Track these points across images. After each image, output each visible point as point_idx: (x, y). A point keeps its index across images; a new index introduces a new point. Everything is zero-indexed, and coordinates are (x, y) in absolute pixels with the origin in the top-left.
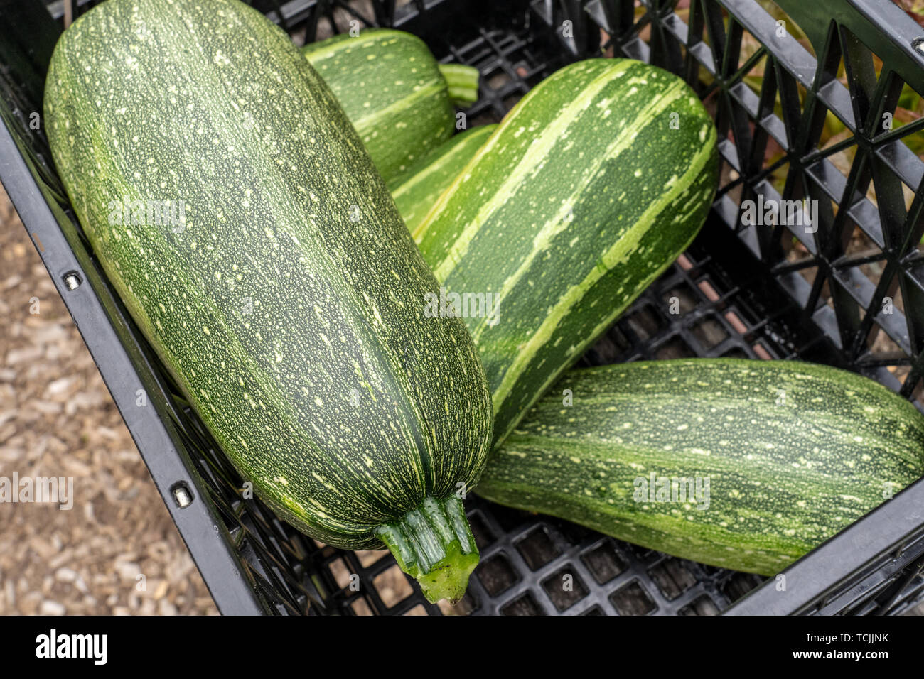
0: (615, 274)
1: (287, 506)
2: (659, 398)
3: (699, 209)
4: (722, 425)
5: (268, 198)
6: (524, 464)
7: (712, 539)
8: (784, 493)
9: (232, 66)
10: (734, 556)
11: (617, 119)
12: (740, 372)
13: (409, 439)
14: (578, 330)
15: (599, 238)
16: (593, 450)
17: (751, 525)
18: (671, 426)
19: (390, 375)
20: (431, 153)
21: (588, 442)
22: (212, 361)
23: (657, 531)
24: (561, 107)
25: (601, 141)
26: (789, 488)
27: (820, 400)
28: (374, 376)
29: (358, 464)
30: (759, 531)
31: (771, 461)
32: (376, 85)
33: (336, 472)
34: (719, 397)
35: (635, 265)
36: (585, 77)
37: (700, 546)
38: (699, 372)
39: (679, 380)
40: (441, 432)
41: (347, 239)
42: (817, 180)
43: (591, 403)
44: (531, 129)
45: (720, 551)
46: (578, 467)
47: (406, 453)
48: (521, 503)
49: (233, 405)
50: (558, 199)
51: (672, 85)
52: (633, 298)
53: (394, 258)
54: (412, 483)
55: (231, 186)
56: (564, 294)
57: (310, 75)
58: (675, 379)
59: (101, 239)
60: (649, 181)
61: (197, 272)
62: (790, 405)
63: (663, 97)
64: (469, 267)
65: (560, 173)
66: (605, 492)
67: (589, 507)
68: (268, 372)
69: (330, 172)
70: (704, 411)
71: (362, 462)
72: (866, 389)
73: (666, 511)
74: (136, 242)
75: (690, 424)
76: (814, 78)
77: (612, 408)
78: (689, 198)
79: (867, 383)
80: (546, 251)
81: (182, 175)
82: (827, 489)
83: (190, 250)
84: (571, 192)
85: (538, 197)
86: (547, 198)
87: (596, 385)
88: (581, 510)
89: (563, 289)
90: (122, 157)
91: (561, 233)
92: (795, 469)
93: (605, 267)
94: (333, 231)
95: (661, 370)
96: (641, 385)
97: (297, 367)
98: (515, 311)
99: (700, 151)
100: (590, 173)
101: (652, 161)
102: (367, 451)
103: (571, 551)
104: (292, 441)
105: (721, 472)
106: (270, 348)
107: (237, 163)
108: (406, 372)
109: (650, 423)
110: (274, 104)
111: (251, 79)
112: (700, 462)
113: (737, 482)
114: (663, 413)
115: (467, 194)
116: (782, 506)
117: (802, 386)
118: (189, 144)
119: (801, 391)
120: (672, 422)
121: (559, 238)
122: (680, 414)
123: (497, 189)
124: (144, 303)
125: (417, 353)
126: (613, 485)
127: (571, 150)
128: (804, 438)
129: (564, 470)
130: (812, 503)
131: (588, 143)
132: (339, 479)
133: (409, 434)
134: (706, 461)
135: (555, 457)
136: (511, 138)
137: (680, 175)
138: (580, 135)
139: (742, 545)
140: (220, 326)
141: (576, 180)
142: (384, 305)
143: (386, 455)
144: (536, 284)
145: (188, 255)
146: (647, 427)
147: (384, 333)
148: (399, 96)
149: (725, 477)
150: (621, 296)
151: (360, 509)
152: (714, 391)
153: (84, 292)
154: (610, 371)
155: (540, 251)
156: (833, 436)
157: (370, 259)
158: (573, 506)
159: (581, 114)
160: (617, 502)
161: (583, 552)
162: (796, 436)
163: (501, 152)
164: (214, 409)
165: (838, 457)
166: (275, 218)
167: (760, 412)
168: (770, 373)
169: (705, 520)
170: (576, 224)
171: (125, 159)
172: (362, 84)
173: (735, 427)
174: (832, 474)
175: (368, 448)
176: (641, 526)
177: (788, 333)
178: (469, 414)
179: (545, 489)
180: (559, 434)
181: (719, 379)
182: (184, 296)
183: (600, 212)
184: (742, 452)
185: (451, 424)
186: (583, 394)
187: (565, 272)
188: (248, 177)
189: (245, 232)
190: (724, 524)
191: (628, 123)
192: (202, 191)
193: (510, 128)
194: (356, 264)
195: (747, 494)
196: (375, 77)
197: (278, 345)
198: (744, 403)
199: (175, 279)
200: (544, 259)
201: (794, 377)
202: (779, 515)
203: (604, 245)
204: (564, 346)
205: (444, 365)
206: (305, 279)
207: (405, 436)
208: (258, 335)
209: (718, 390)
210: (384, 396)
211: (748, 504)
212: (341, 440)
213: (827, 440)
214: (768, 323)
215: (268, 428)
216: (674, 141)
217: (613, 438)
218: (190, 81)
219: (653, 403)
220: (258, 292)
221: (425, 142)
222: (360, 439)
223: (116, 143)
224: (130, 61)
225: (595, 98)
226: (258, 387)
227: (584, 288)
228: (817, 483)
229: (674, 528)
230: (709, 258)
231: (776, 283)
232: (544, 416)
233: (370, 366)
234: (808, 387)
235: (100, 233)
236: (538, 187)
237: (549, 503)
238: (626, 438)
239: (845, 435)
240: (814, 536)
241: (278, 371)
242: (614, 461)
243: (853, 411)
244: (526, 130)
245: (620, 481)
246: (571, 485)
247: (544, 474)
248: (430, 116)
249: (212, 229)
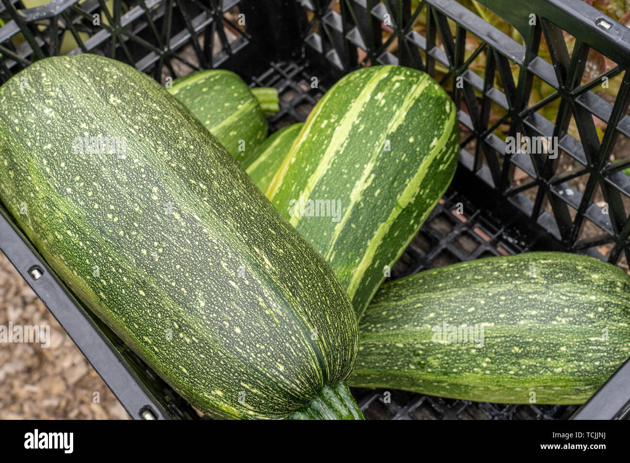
0: (407, 211)
1: (224, 411)
2: (450, 292)
3: (454, 158)
4: (498, 303)
5: (170, 191)
6: (363, 355)
7: (505, 385)
8: (550, 343)
9: (124, 104)
10: (522, 394)
11: (391, 105)
12: (502, 266)
13: (307, 347)
14: (388, 253)
15: (394, 188)
16: (411, 336)
17: (531, 370)
18: (463, 310)
19: (285, 303)
20: (256, 150)
21: (407, 331)
22: (150, 315)
23: (465, 386)
24: (350, 103)
25: (383, 121)
26: (553, 339)
27: (561, 275)
28: (274, 305)
29: (274, 370)
30: (537, 373)
31: (537, 323)
32: (211, 108)
33: (259, 380)
34: (492, 285)
35: (419, 203)
36: (362, 81)
37: (497, 391)
38: (474, 270)
39: (461, 278)
40: (328, 337)
41: (233, 211)
42: (532, 127)
43: (403, 304)
44: (332, 121)
45: (511, 392)
46: (402, 350)
47: (306, 357)
48: (364, 383)
49: (172, 344)
50: (361, 165)
51: (421, 78)
52: (420, 225)
53: (268, 220)
54: (313, 378)
55: (141, 187)
56: (376, 230)
57: (177, 104)
58: (458, 278)
59: (46, 241)
60: (420, 143)
61: (128, 252)
62: (542, 282)
63: (418, 86)
64: (308, 221)
65: (359, 148)
66: (424, 364)
67: (414, 377)
68: (196, 315)
69: (209, 167)
70: (484, 296)
71: (276, 369)
72: (589, 263)
73: (470, 370)
74: (75, 238)
75: (476, 307)
76: (524, 57)
77: (419, 305)
78: (446, 152)
79: (588, 259)
80: (360, 202)
81: (103, 185)
82: (579, 336)
83: (119, 236)
84: (369, 159)
85: (347, 166)
86: (354, 166)
87: (404, 291)
88: (408, 380)
89: (375, 227)
90: (55, 179)
91: (368, 188)
92: (555, 325)
93: (400, 207)
94: (222, 207)
95: (447, 273)
96: (436, 286)
97: (217, 308)
98: (345, 246)
99: (449, 119)
100: (380, 144)
101: (419, 130)
102: (279, 360)
103: (402, 411)
104: (222, 362)
105: (504, 336)
106: (194, 297)
107: (143, 170)
108: (296, 298)
109: (448, 310)
110: (159, 126)
111: (139, 111)
112: (488, 332)
113: (516, 341)
114: (456, 302)
115: (296, 171)
116: (550, 353)
117: (547, 268)
118: (104, 162)
119: (547, 271)
120: (463, 307)
121: (367, 191)
122: (467, 301)
123: (317, 165)
124: (87, 281)
125: (300, 284)
126: (429, 359)
127: (363, 130)
128: (556, 303)
129: (393, 354)
130: (570, 347)
131: (374, 124)
132: (261, 384)
133: (307, 343)
134: (492, 330)
135: (385, 346)
136: (319, 129)
137: (439, 137)
138: (368, 119)
139: (527, 385)
140: (152, 288)
141: (371, 150)
142: (270, 253)
143: (293, 361)
144: (357, 226)
145: (118, 240)
146: (446, 313)
147: (275, 273)
148: (229, 113)
149: (507, 339)
150: (413, 226)
151: (279, 404)
152: (488, 281)
153: (47, 280)
154: (411, 279)
155: (356, 202)
156: (576, 298)
157: (252, 223)
158: (402, 378)
159: (365, 105)
160: (434, 370)
161: (410, 410)
162: (550, 302)
163: (314, 139)
164: (156, 349)
165: (582, 312)
166: (179, 204)
167: (522, 290)
168: (522, 263)
169: (499, 372)
170: (377, 180)
171: (57, 180)
172: (202, 109)
173: (508, 304)
174: (580, 324)
175: (279, 358)
176: (453, 384)
177: (520, 235)
178: (343, 321)
179: (381, 370)
180: (385, 329)
181: (489, 273)
182: (120, 271)
183: (391, 170)
184: (516, 320)
185: (334, 331)
186: (396, 298)
187: (375, 215)
188: (152, 179)
189: (159, 218)
190: (512, 372)
191: (398, 107)
192: (120, 194)
193: (316, 122)
194: (244, 228)
195: (524, 348)
196: (210, 103)
197: (200, 294)
198: (510, 286)
199: (111, 260)
200: (359, 208)
201: (540, 263)
202: (549, 360)
203: (397, 192)
204: (381, 267)
205: (320, 290)
206: (210, 244)
207: (304, 345)
208: (183, 289)
209: (490, 280)
210: (284, 319)
211: (526, 355)
212: (259, 355)
213: (572, 302)
214: (505, 231)
215: (202, 356)
216: (430, 115)
217: (424, 325)
218: (95, 118)
219: (447, 297)
220: (177, 259)
221: (251, 143)
222: (272, 353)
223: (48, 170)
224: (47, 111)
225: (372, 93)
226: (190, 327)
227: (389, 224)
228: (571, 333)
229: (477, 381)
230: (456, 193)
231: (508, 202)
232: (371, 318)
233: (270, 298)
234: (550, 268)
235: (44, 236)
236: (346, 159)
237: (384, 379)
238: (433, 324)
239: (583, 296)
240: (576, 370)
241: (203, 313)
242: (428, 341)
243: (584, 279)
244: (329, 122)
245: (434, 354)
246: (399, 363)
247: (378, 359)
248: (251, 125)
249: (133, 220)
